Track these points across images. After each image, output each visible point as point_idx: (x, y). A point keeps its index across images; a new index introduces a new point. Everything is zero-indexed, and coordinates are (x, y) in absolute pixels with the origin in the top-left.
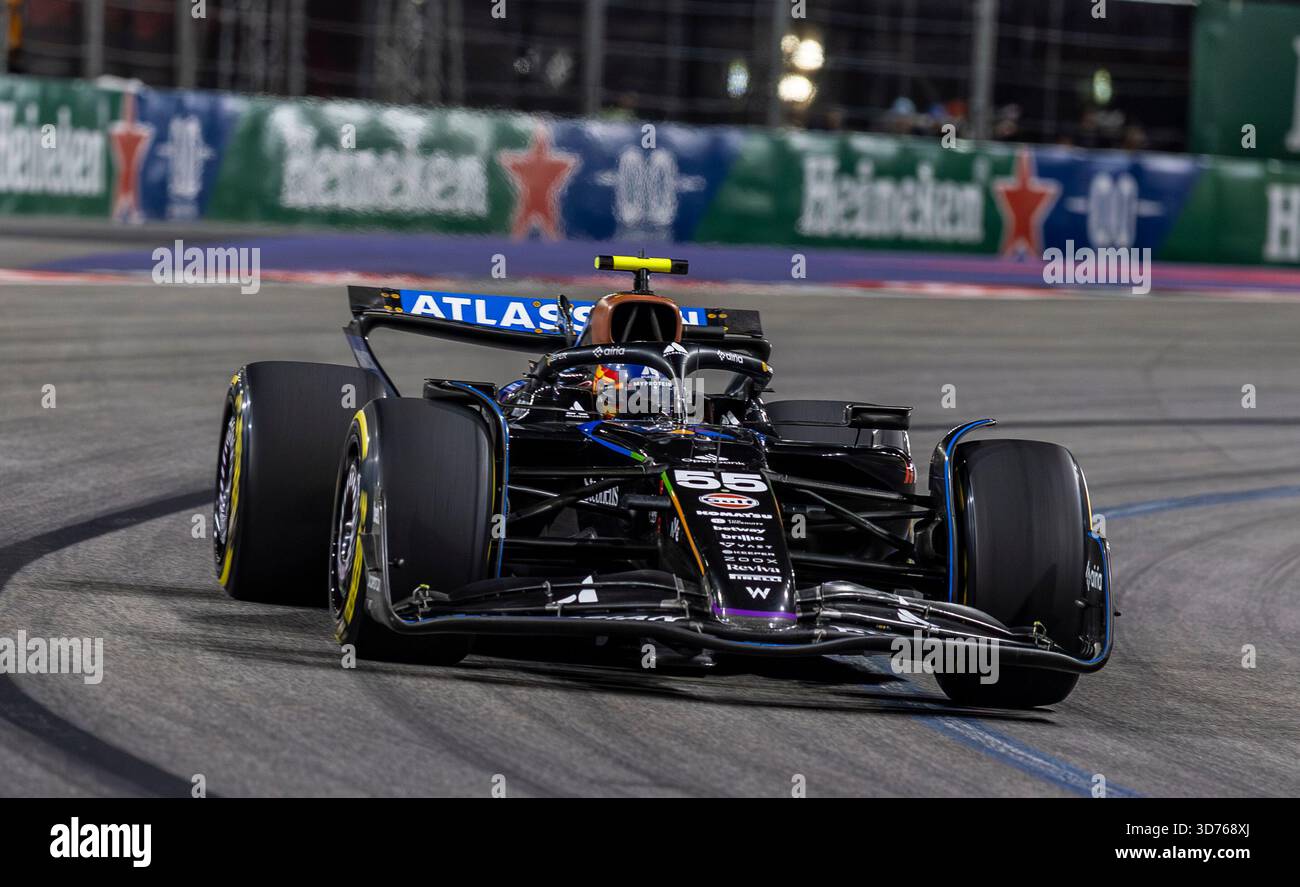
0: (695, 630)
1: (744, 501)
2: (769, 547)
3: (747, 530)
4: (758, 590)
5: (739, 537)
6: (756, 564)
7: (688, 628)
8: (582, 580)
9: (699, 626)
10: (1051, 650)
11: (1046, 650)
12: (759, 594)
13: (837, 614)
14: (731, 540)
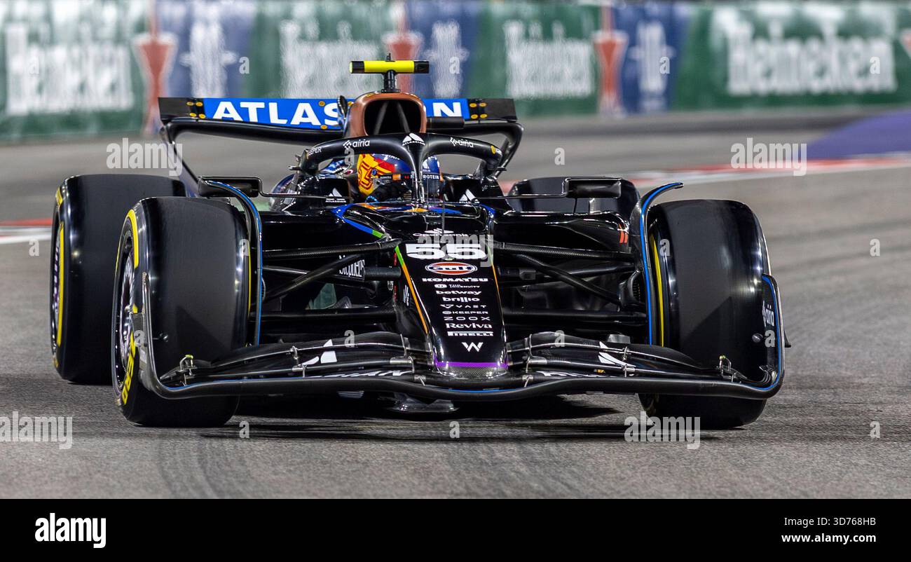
0: (419, 382)
1: (465, 268)
2: (484, 306)
3: (465, 293)
4: (473, 344)
5: (458, 299)
6: (471, 322)
7: (412, 381)
8: (324, 344)
9: (423, 378)
10: (735, 381)
11: (730, 381)
12: (473, 348)
13: (544, 361)
14: (451, 302)
